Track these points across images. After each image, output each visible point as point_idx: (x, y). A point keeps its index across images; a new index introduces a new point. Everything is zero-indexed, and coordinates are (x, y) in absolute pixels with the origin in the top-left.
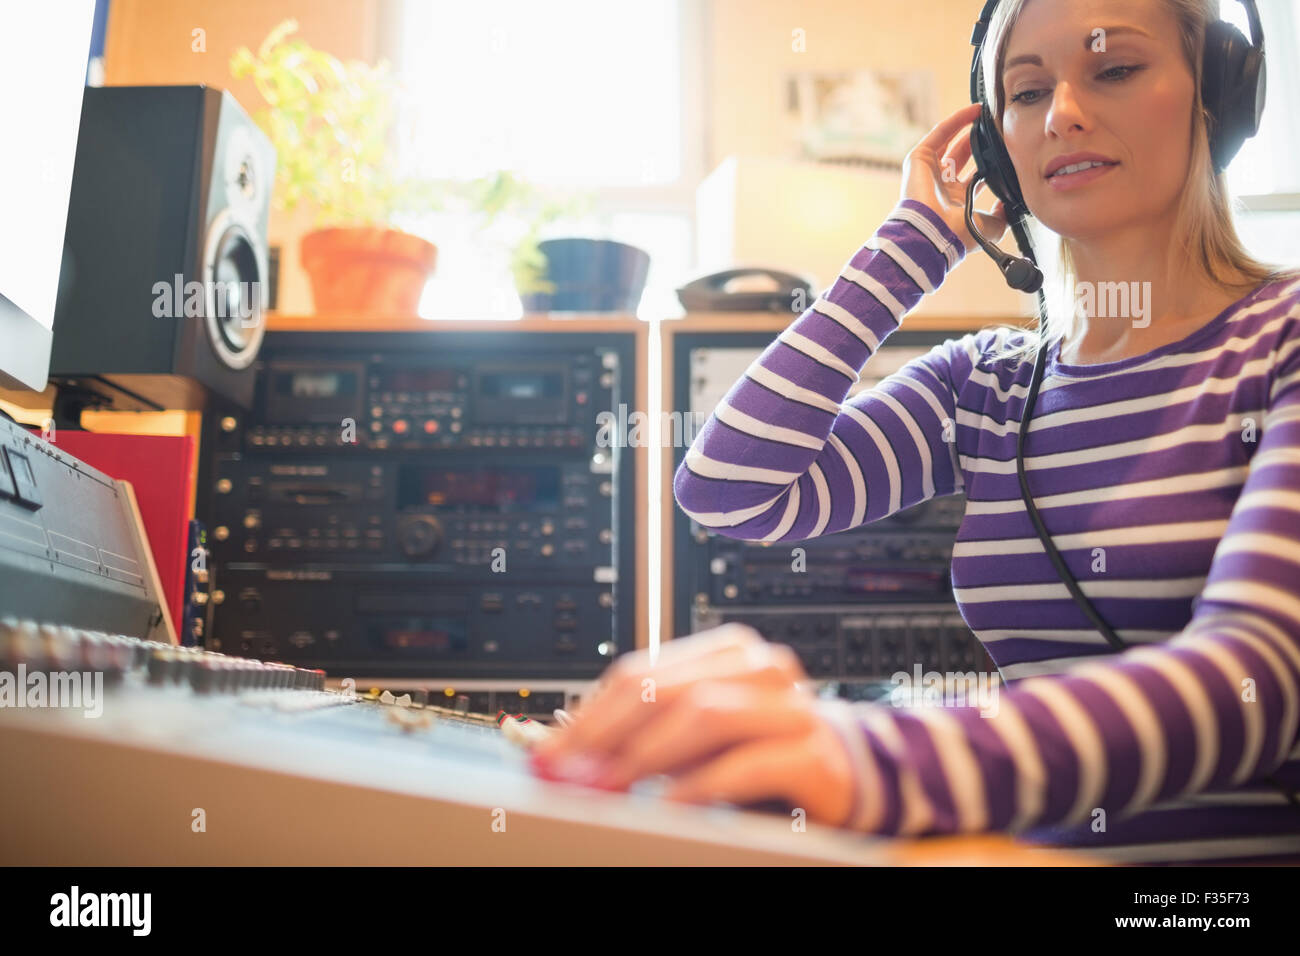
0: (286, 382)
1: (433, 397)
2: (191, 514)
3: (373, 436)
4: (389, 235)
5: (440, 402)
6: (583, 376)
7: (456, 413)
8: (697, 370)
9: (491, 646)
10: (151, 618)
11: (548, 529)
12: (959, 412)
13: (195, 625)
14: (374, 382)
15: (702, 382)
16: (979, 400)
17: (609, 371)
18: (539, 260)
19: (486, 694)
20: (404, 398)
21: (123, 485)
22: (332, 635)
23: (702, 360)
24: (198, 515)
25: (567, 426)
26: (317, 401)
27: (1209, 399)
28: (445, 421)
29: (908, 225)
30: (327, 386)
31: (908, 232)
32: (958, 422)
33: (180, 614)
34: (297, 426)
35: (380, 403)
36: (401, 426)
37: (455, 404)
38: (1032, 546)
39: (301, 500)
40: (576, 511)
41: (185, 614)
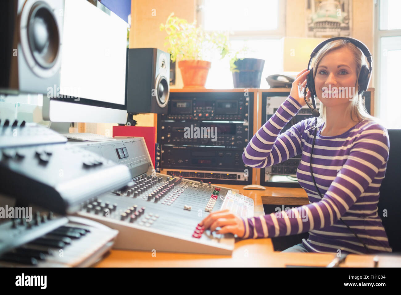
0: (175, 104)
1: (207, 108)
2: (156, 142)
3: (194, 117)
4: (198, 62)
5: (209, 109)
6: (242, 103)
7: (212, 112)
8: (268, 102)
9: (221, 164)
10: (149, 165)
11: (233, 139)
12: (302, 139)
13: (158, 164)
14: (194, 104)
15: (269, 105)
16: (306, 137)
17: (247, 102)
18: (234, 66)
19: (219, 174)
20: (201, 108)
21: (142, 138)
22: (187, 160)
23: (269, 99)
24: (157, 142)
25: (238, 115)
26: (182, 109)
27: (342, 151)
28: (210, 113)
29: (290, 104)
30: (184, 105)
31: (290, 105)
32: (302, 141)
33: (154, 163)
34: (178, 114)
35: (196, 109)
36: (200, 115)
37: (212, 109)
38: (309, 174)
39: (179, 131)
40: (239, 135)
41: (155, 162)
